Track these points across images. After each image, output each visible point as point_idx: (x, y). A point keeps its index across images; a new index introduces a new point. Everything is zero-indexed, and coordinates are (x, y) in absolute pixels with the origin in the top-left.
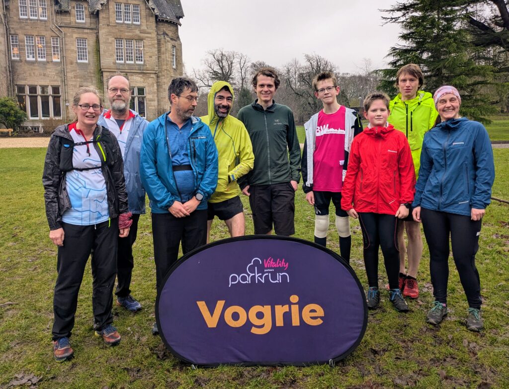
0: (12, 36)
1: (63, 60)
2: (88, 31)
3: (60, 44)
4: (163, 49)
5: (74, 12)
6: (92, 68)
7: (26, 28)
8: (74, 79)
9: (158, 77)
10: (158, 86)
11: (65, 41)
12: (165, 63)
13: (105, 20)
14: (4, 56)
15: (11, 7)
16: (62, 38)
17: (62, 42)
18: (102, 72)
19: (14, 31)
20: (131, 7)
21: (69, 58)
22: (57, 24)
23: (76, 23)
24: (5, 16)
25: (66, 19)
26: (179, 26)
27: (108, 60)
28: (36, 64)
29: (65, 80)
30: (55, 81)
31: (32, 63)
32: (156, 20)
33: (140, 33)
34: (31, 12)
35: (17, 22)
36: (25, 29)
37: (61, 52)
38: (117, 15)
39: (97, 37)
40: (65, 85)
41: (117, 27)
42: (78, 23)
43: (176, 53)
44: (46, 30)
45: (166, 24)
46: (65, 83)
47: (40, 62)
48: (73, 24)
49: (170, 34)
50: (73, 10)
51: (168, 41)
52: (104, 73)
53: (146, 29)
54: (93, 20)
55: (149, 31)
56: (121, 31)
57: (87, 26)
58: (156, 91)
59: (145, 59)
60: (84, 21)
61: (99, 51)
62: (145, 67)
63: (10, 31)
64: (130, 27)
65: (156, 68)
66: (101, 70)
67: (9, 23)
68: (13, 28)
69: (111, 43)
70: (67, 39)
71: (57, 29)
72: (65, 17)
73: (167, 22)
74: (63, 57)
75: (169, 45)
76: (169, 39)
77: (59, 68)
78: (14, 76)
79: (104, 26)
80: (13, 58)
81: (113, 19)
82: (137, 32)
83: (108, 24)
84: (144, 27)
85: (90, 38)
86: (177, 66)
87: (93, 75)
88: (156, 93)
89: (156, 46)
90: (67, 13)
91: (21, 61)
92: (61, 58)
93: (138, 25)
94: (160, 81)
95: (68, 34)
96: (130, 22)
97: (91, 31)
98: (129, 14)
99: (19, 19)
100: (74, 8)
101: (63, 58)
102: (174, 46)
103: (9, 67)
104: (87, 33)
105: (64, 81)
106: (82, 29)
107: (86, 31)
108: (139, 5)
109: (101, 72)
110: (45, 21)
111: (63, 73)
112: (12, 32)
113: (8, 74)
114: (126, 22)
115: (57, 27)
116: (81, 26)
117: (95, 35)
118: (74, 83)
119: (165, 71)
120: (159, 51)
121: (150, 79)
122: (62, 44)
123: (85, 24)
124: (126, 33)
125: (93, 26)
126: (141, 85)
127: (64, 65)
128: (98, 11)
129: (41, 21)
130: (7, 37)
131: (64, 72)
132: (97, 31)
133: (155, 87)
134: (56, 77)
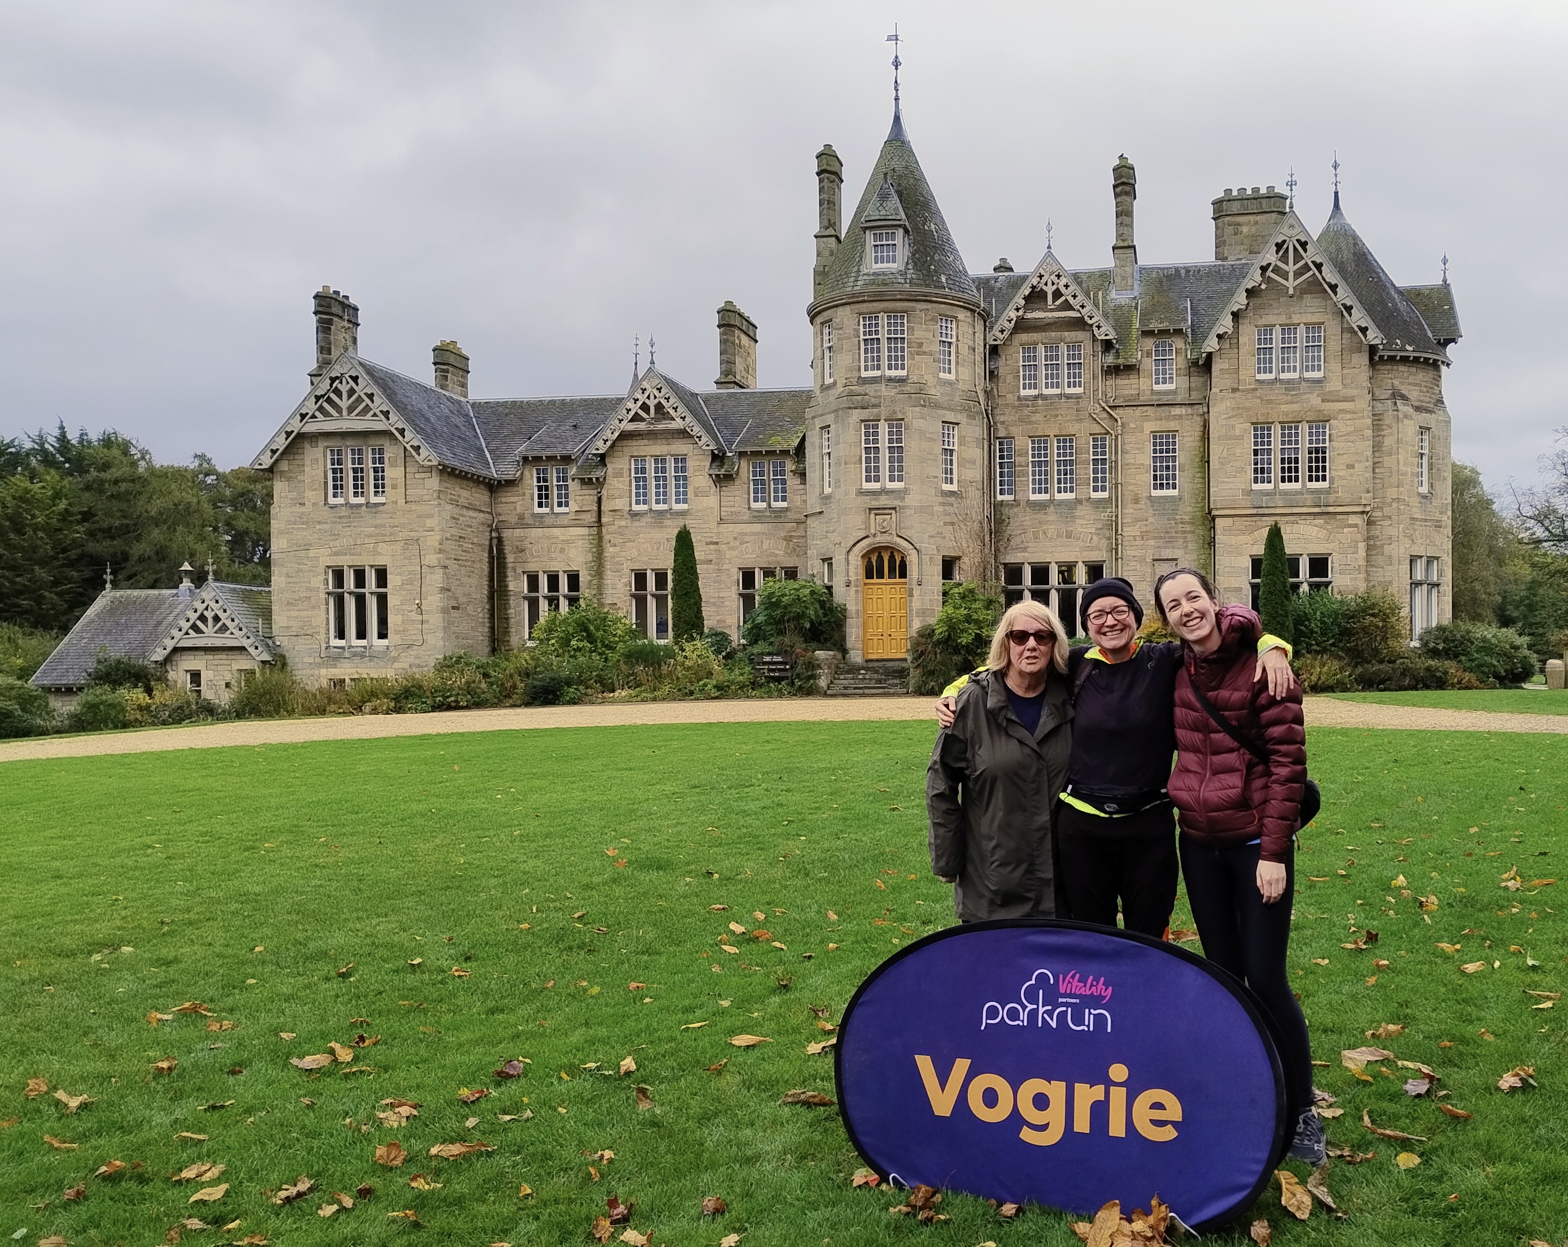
0: (1001, 444)
1: (1117, 492)
2: (1181, 411)
3: (1111, 453)
4: (1389, 441)
5: (1148, 364)
6: (1188, 510)
7: (1034, 419)
8: (1139, 542)
9: (1369, 523)
10: (1369, 548)
11: (1123, 444)
12: (1394, 480)
13: (1226, 376)
14: (980, 493)
15: (1002, 372)
16: (1117, 437)
17: (1116, 446)
18: (1213, 519)
19: (1006, 429)
20: (1301, 331)
21: (1130, 488)
22: (1106, 402)
23: (1153, 392)
24: (988, 394)
25: (1127, 386)
26: (1444, 368)
27: (1231, 486)
28: (1052, 508)
29: (1117, 545)
30: (1092, 549)
31: (1041, 506)
32: (1371, 359)
33: (1323, 401)
34: (1047, 378)
35: (1014, 407)
36: (1030, 423)
37: (1111, 473)
38: (1259, 359)
39: (1206, 426)
40: (1117, 559)
41: (1258, 393)
42: (1159, 393)
43: (1431, 449)
44: (1080, 420)
45: (1402, 368)
46: (1117, 553)
47: (1061, 503)
48: (1143, 399)
49: (1414, 394)
50: (1146, 360)
51: (1406, 416)
52: (1217, 520)
53: (1340, 387)
54: (1197, 381)
55: (1350, 392)
56: (1269, 402)
57: (1179, 400)
58: (1362, 563)
59: (1334, 473)
60: (1172, 387)
61: (1208, 462)
62: (1332, 499)
63: (996, 430)
64: (1294, 389)
65: (1366, 498)
66: (1210, 513)
67: (996, 411)
68: (1003, 423)
69: (1240, 438)
70: (1128, 438)
71: (1105, 415)
72: (1126, 382)
73: (1405, 360)
74: (1116, 484)
75: (1410, 428)
76: (1409, 410)
77: (1104, 516)
78: (998, 541)
79: (1224, 393)
80: (999, 498)
81: (1249, 371)
82: (1314, 400)
83: (1236, 386)
84: (1334, 385)
85: (1187, 428)
86: (1431, 485)
87: (1188, 528)
88: (1363, 569)
89: (1369, 433)
90: (1130, 369)
91: (1016, 502)
92: (1111, 489)
93: (1318, 381)
94: (1378, 533)
95: (1132, 425)
96: (1295, 376)
97: (1190, 411)
98: (1295, 353)
99: (1019, 398)
100: (1149, 354)
101: (1116, 488)
102: (1424, 429)
103: (990, 521)
104: (1180, 416)
105: (1114, 550)
106: (1167, 408)
107: (1177, 411)
108: (1323, 323)
109: (1209, 519)
110: (1078, 397)
111: (1114, 526)
112: (1002, 433)
113: (987, 538)
114: (1284, 376)
115: (1104, 409)
116: (1165, 399)
117: (1199, 420)
118: (1137, 553)
119: (1394, 505)
120: (1377, 447)
121: (1346, 530)
122: (1116, 453)
123: (1174, 392)
124: (1283, 408)
125: (1196, 396)
126: (1319, 549)
127: (1117, 507)
128: (1210, 355)
129: (1069, 397)
130: (990, 445)
131: (1117, 525)
132: (1205, 409)
133: (1362, 553)
134: (1095, 538)
